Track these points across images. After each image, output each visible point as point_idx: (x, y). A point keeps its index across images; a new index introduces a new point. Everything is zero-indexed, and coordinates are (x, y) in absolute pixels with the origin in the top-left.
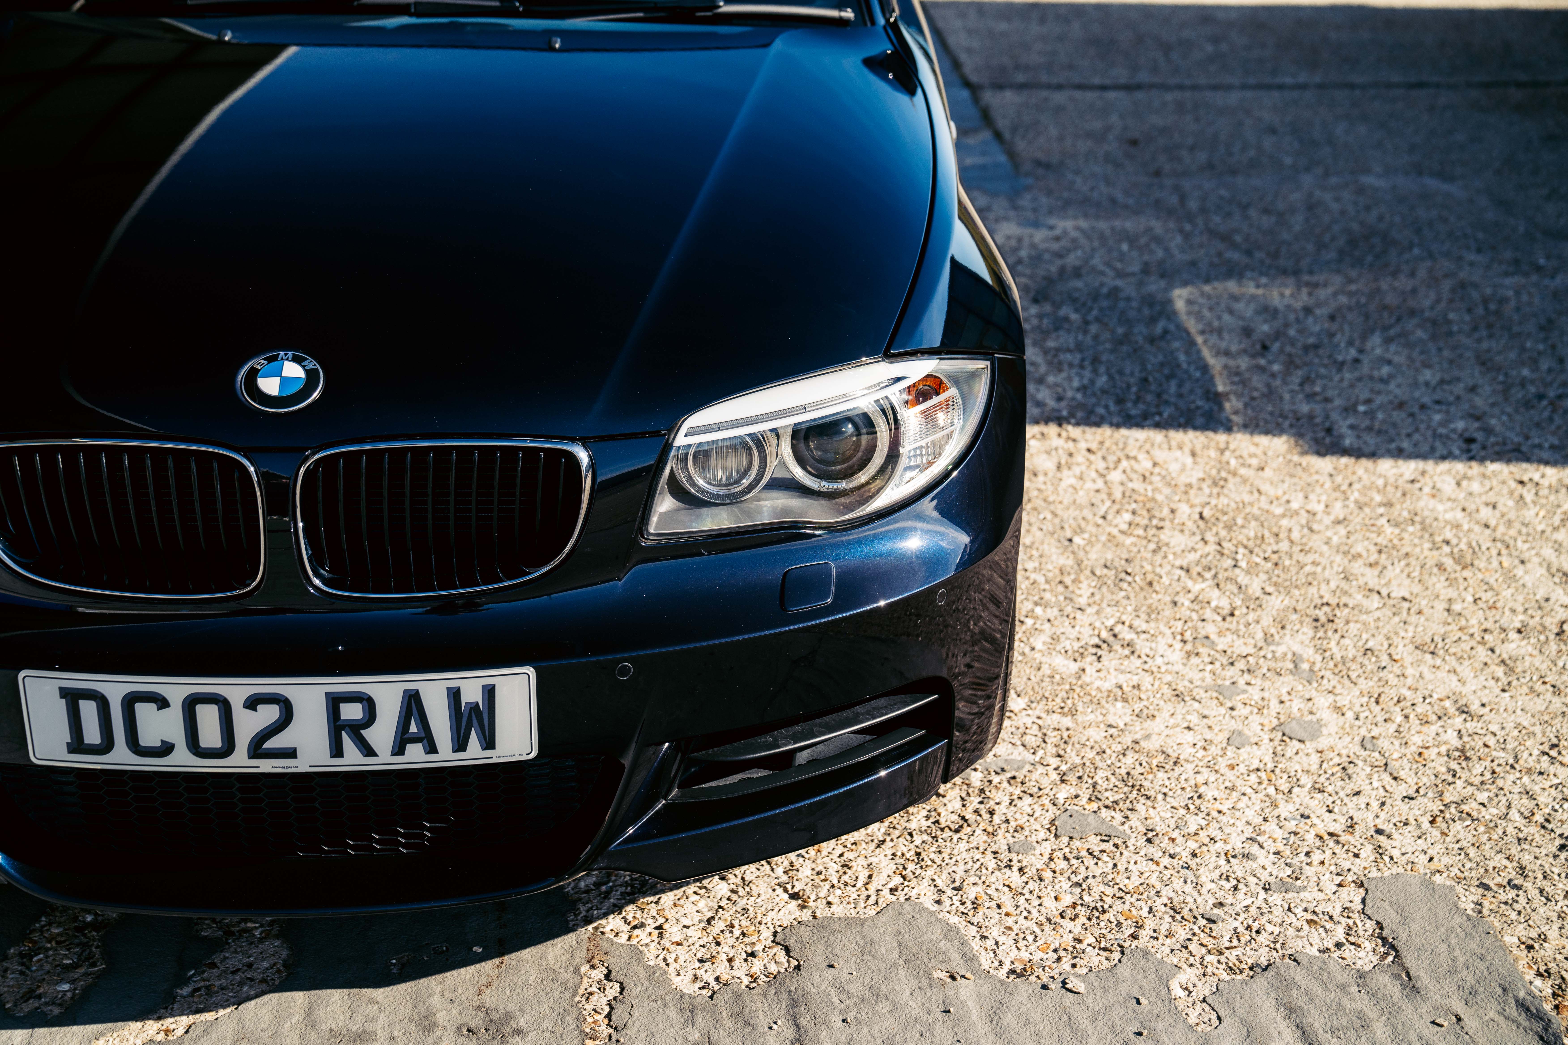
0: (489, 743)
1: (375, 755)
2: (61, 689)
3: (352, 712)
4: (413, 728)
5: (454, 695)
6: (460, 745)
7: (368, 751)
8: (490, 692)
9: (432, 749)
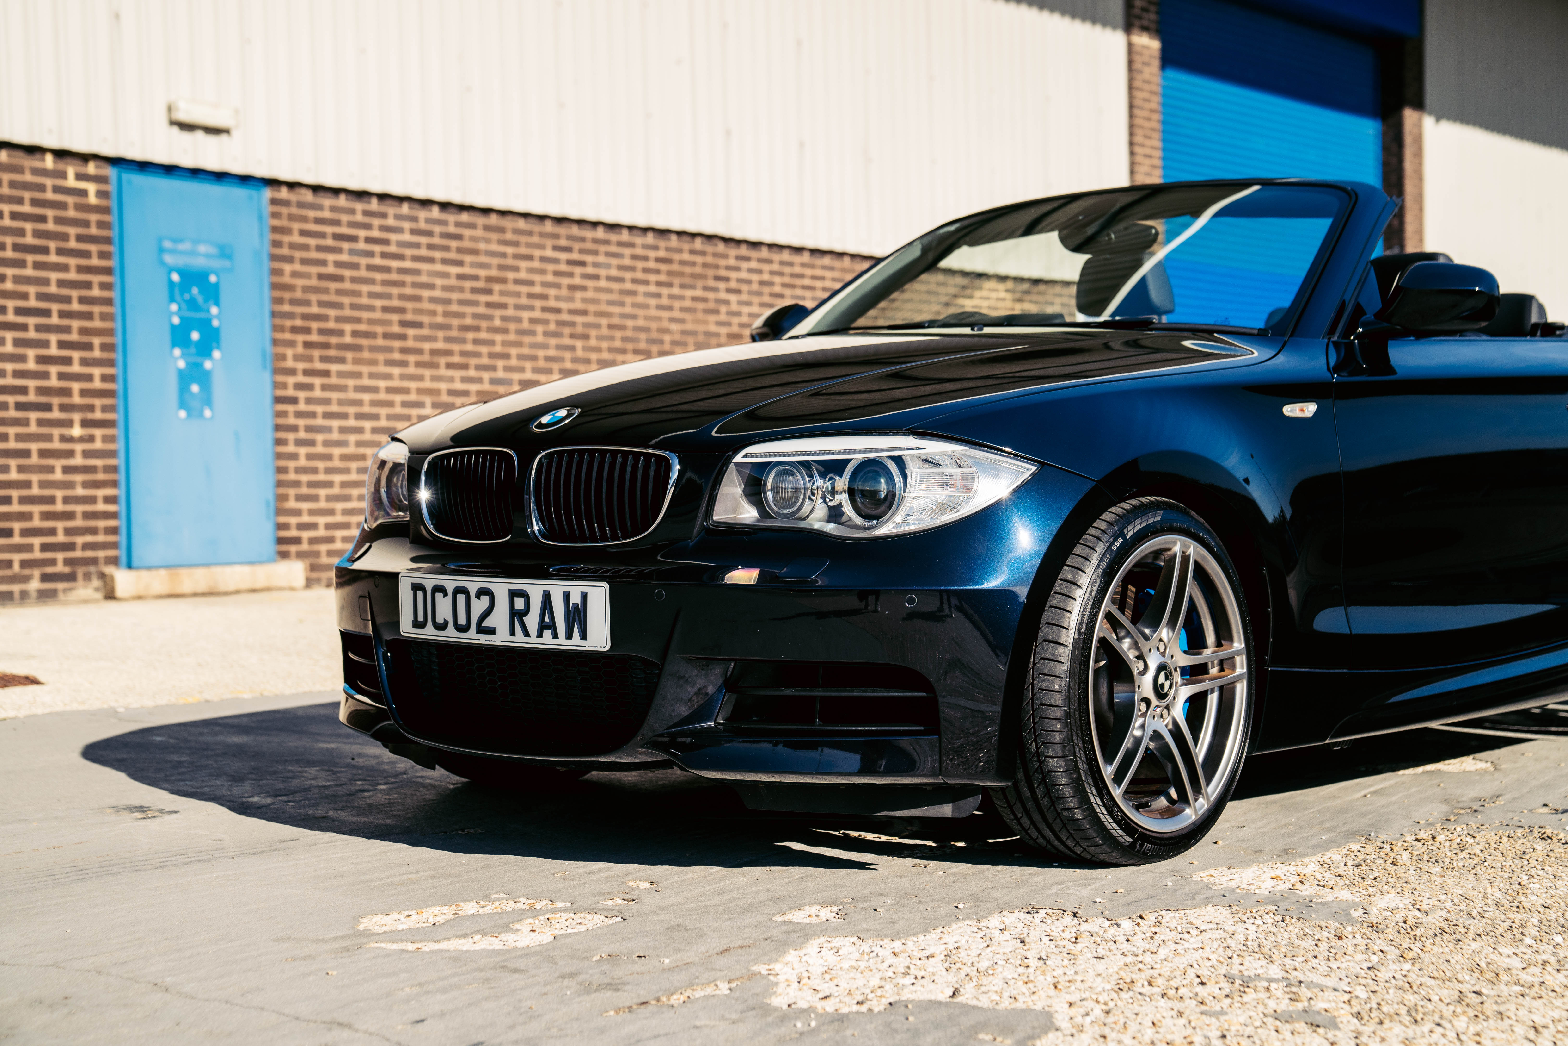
0: (584, 637)
1: (529, 636)
2: (412, 584)
3: (519, 603)
4: (547, 619)
5: (567, 596)
6: (569, 636)
7: (527, 634)
8: (584, 596)
9: (555, 636)
